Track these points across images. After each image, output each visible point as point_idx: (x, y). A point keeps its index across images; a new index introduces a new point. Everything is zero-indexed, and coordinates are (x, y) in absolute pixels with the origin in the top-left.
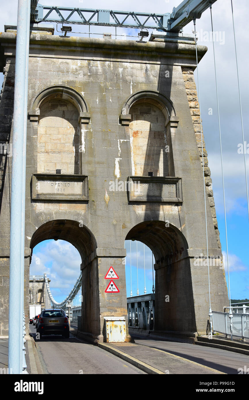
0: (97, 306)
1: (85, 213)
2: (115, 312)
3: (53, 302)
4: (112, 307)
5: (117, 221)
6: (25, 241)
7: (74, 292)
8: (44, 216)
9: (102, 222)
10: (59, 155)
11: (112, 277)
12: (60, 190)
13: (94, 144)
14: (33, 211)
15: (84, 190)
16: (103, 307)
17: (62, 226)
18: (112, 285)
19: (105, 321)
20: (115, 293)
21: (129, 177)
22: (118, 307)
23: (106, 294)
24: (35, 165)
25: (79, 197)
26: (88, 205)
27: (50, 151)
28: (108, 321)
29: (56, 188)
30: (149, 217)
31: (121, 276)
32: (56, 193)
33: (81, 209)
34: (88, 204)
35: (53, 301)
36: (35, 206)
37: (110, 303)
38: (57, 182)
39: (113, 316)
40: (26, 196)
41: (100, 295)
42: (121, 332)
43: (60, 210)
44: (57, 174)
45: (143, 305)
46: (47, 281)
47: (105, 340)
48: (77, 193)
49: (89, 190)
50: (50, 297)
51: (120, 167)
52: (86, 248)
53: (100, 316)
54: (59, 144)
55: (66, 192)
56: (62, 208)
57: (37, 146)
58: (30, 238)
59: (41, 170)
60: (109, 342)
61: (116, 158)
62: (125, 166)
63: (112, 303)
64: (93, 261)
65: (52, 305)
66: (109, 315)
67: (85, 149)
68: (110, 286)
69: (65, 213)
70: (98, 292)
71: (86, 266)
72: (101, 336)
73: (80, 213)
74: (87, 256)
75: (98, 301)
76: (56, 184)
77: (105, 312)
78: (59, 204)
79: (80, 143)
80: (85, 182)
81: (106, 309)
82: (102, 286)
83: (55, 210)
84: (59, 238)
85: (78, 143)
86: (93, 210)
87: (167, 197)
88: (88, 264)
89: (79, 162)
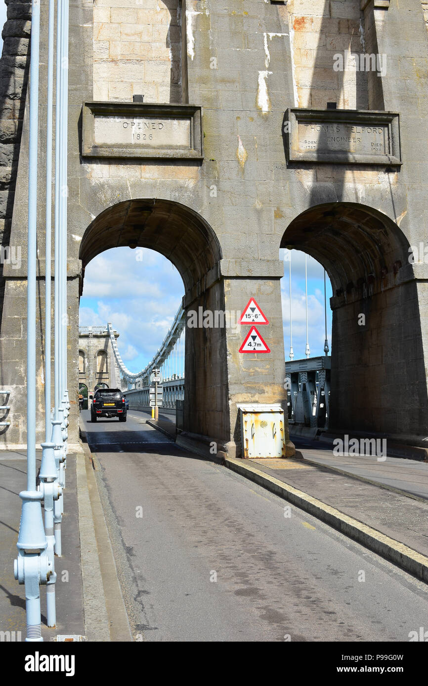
0: (222, 381)
1: (196, 186)
2: (260, 394)
3: (123, 371)
4: (255, 383)
5: (263, 203)
6: (69, 245)
7: (161, 354)
8: (109, 192)
9: (233, 204)
10: (138, 66)
11: (253, 320)
12: (142, 137)
13: (213, 41)
14: (85, 180)
15: (192, 137)
16: (235, 383)
17: (146, 213)
18: (254, 338)
19: (240, 414)
20: (260, 354)
21: (289, 110)
22: (266, 385)
23: (241, 355)
24: (89, 84)
25: (182, 152)
26: (202, 169)
27: (119, 58)
28: (246, 413)
29: (133, 132)
30: (332, 196)
31: (273, 318)
32: (133, 142)
33: (186, 176)
34: (201, 166)
35: (124, 369)
36: (89, 170)
37: (249, 375)
38: (136, 121)
39: (257, 402)
40: (69, 149)
41: (228, 357)
42: (274, 435)
43: (142, 180)
44: (135, 103)
45: (304, 378)
46: (112, 336)
47: (241, 453)
48: (179, 144)
49: (204, 137)
50: (118, 364)
51: (268, 90)
52: (196, 261)
53: (229, 401)
54: (139, 44)
55: (155, 142)
56: (147, 175)
57: (92, 45)
58: (78, 238)
59: (101, 95)
60: (250, 457)
61: (260, 72)
62: (279, 89)
63: (254, 375)
64: (211, 287)
65: (122, 377)
66: (248, 400)
67: (195, 52)
68: (250, 339)
69: (153, 186)
70: (223, 351)
71: (196, 300)
72: (231, 445)
73: (186, 186)
74: (198, 278)
75: (224, 370)
76: (133, 124)
77: (239, 395)
78: (139, 166)
79: (184, 41)
80: (196, 119)
81: (242, 386)
82: (234, 338)
83: (132, 179)
84: (138, 243)
85: (179, 42)
86: (213, 180)
87: (369, 154)
88: (200, 294)
89: (181, 83)
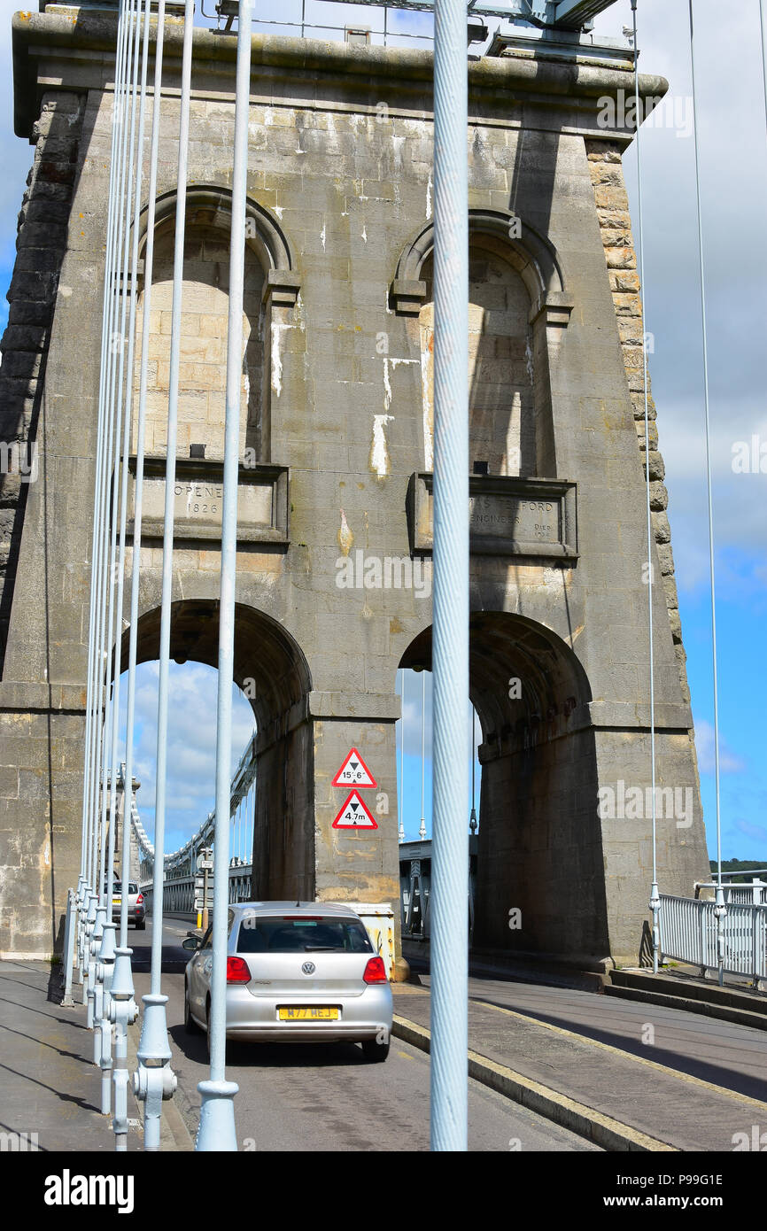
0: (306, 868)
1: (278, 582)
2: (361, 888)
3: (146, 849)
4: (354, 872)
5: (374, 611)
8: (152, 588)
9: (330, 610)
10: (199, 399)
11: (354, 781)
12: (201, 508)
13: (308, 369)
15: (274, 510)
16: (325, 872)
17: (203, 619)
18: (355, 807)
20: (363, 831)
21: (417, 475)
22: (370, 875)
23: (335, 832)
25: (259, 532)
26: (287, 558)
29: (189, 501)
30: (475, 602)
31: (383, 779)
32: (188, 516)
33: (264, 567)
34: (286, 553)
37: (346, 861)
38: (193, 485)
39: (356, 900)
41: (316, 834)
42: (379, 949)
43: (199, 571)
44: (193, 460)
46: (129, 786)
48: (254, 521)
49: (292, 510)
50: (137, 837)
51: (387, 443)
52: (275, 689)
53: (317, 898)
54: (202, 366)
55: (220, 517)
56: (207, 565)
61: (376, 416)
62: (403, 441)
63: (353, 861)
64: (296, 729)
66: (343, 896)
67: (282, 384)
68: (349, 809)
69: (216, 581)
70: (310, 826)
71: (271, 745)
73: (262, 582)
74: (278, 715)
75: (310, 853)
76: (189, 489)
77: (331, 889)
78: (196, 551)
79: (267, 365)
80: (281, 485)
81: (336, 877)
82: (325, 806)
83: (185, 570)
84: (189, 655)
85: (260, 366)
86: (302, 575)
87: (531, 542)
88: (279, 738)
89: (261, 425)
